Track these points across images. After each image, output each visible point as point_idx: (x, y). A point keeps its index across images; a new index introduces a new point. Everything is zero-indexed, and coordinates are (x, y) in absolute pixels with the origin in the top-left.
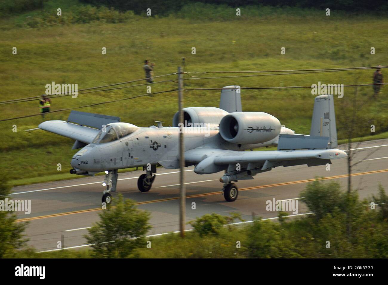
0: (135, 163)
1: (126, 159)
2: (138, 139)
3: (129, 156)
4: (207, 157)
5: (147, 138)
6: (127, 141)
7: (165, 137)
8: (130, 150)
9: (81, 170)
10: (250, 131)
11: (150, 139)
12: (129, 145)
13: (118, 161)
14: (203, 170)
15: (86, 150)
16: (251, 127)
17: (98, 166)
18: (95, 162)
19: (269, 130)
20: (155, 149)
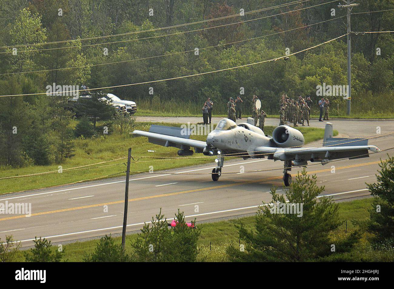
2: (239, 132)
3: (236, 142)
4: (278, 150)
5: (243, 132)
7: (250, 134)
8: (237, 138)
10: (294, 139)
12: (236, 134)
13: (232, 143)
16: (294, 136)
17: (223, 144)
18: (222, 141)
19: (301, 141)
20: (246, 141)
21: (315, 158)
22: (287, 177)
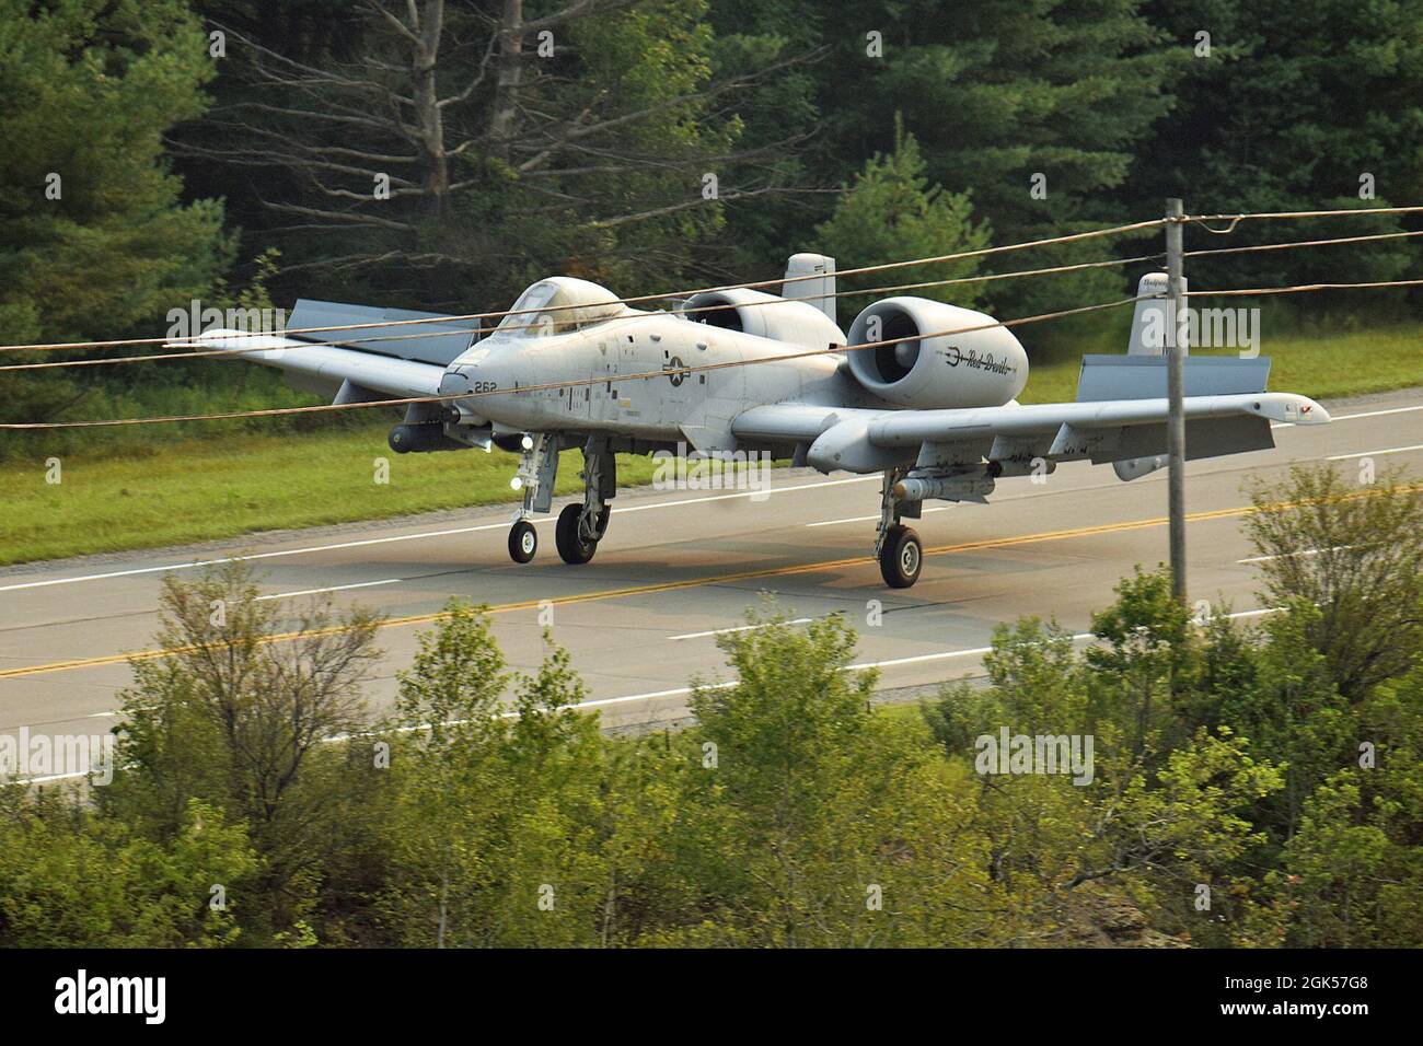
0: (621, 415)
1: (598, 396)
2: (631, 339)
3: (609, 390)
4: (837, 422)
5: (657, 339)
6: (603, 339)
7: (703, 348)
8: (612, 368)
9: (474, 413)
10: (954, 361)
11: (663, 345)
12: (608, 352)
13: (578, 399)
14: (837, 456)
15: (486, 351)
16: (956, 348)
17: (526, 404)
18: (519, 390)
19: (1002, 369)
20: (676, 383)
21: (1014, 459)
22: (894, 541)
